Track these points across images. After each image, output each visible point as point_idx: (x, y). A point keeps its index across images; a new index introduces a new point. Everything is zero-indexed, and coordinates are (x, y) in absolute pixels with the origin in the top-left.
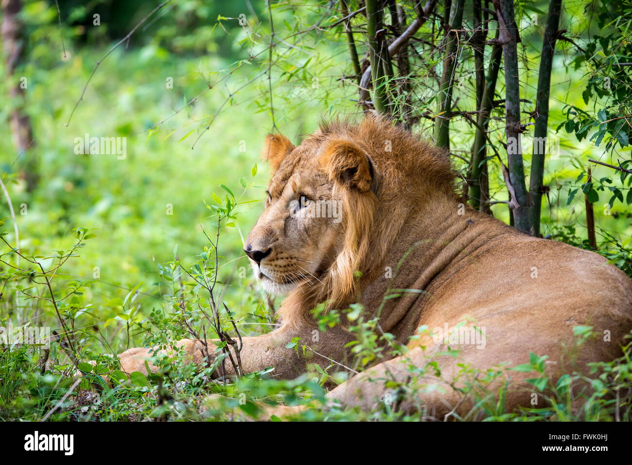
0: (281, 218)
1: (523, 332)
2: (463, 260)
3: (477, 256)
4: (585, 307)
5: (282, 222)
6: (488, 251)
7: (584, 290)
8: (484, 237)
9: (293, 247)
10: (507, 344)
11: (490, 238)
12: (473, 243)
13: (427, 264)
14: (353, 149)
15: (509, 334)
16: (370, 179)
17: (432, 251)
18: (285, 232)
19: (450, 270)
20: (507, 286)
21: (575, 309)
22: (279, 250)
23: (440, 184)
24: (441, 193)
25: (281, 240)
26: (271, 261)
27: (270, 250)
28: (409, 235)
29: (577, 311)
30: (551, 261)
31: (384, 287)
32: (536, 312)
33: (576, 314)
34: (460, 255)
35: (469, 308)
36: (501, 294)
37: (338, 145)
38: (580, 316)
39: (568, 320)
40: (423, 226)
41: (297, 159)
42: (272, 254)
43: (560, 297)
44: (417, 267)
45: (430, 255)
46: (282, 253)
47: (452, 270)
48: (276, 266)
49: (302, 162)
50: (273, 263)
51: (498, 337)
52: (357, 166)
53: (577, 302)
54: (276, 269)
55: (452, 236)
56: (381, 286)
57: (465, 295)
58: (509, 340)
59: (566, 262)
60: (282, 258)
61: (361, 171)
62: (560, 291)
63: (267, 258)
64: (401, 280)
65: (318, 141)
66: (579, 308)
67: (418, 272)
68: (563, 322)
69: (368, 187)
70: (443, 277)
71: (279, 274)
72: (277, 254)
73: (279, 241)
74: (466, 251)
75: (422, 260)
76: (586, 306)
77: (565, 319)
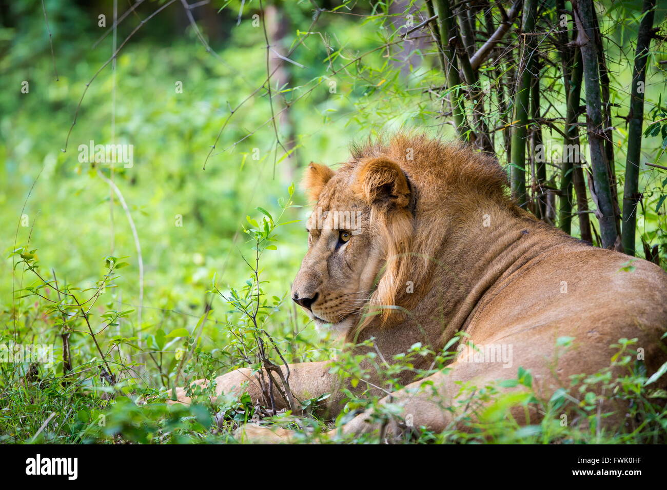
0: (323, 258)
1: (544, 346)
2: (514, 274)
3: (528, 269)
4: (609, 318)
5: (325, 263)
6: (539, 263)
7: (615, 300)
8: (536, 248)
9: (339, 286)
10: (527, 359)
11: (543, 249)
12: (526, 255)
13: (477, 277)
14: (387, 163)
15: (530, 349)
16: (409, 192)
17: (481, 263)
18: (329, 273)
19: (500, 285)
20: (547, 301)
21: (599, 320)
22: (326, 292)
23: (491, 193)
24: (493, 202)
25: (325, 282)
26: (320, 305)
27: (317, 295)
28: (456, 246)
29: (601, 322)
30: (594, 272)
31: (434, 302)
32: (562, 325)
33: (600, 325)
34: (511, 268)
35: (507, 326)
36: (539, 310)
37: (371, 163)
38: (603, 327)
39: (589, 332)
40: (471, 236)
41: (332, 191)
42: (320, 298)
43: (589, 309)
44: (467, 279)
45: (479, 266)
46: (329, 294)
47: (501, 284)
48: (326, 308)
49: (337, 195)
50: (323, 307)
51: (520, 352)
52: (394, 181)
53: (602, 313)
54: (328, 311)
55: (503, 246)
56: (432, 302)
57: (506, 311)
58: (530, 355)
59: (608, 272)
60: (331, 300)
61: (398, 185)
62: (592, 303)
63: (316, 303)
64: (451, 294)
65: (350, 168)
66: (604, 318)
67: (468, 285)
68: (585, 335)
69: (407, 202)
70: (493, 292)
71: (332, 315)
72: (325, 297)
73: (323, 284)
74: (518, 263)
75: (472, 272)
76: (611, 316)
77: (587, 331)
